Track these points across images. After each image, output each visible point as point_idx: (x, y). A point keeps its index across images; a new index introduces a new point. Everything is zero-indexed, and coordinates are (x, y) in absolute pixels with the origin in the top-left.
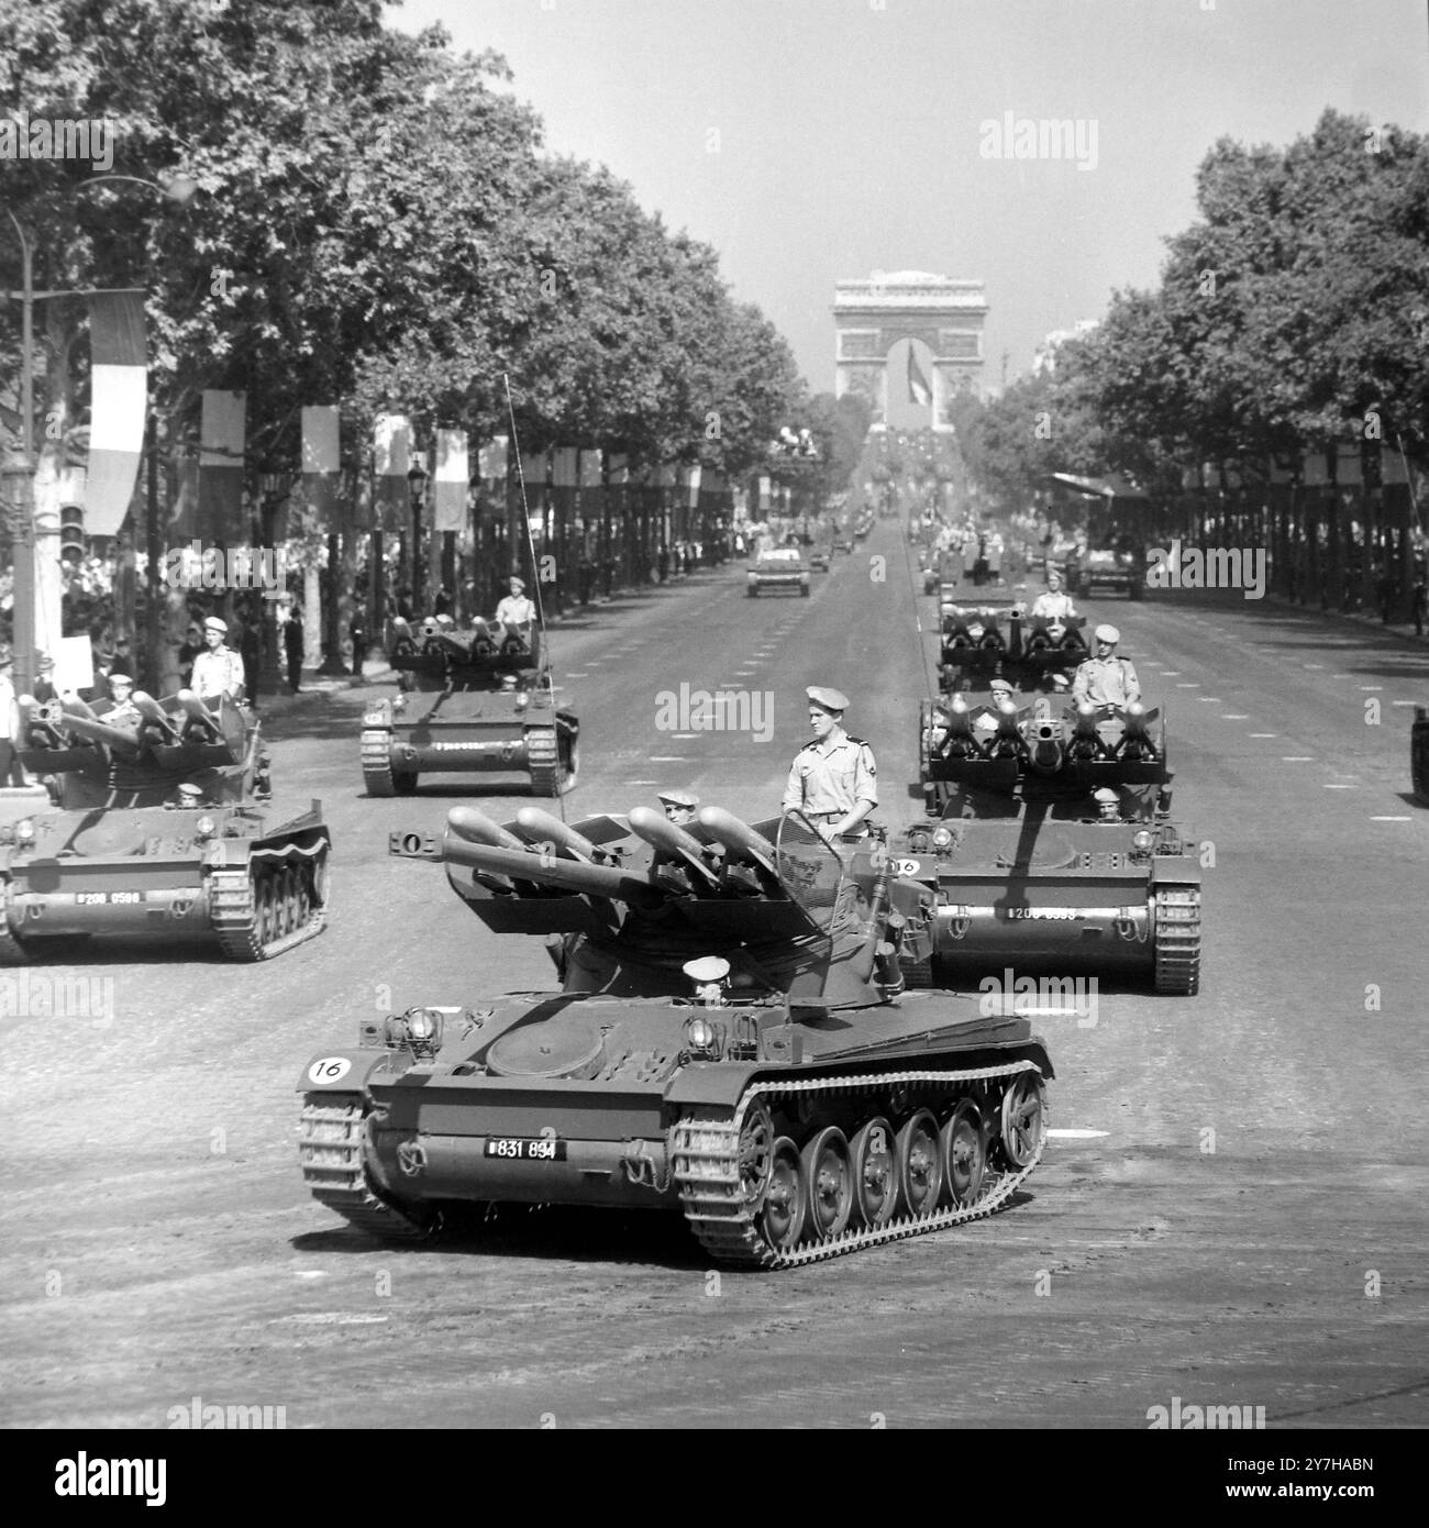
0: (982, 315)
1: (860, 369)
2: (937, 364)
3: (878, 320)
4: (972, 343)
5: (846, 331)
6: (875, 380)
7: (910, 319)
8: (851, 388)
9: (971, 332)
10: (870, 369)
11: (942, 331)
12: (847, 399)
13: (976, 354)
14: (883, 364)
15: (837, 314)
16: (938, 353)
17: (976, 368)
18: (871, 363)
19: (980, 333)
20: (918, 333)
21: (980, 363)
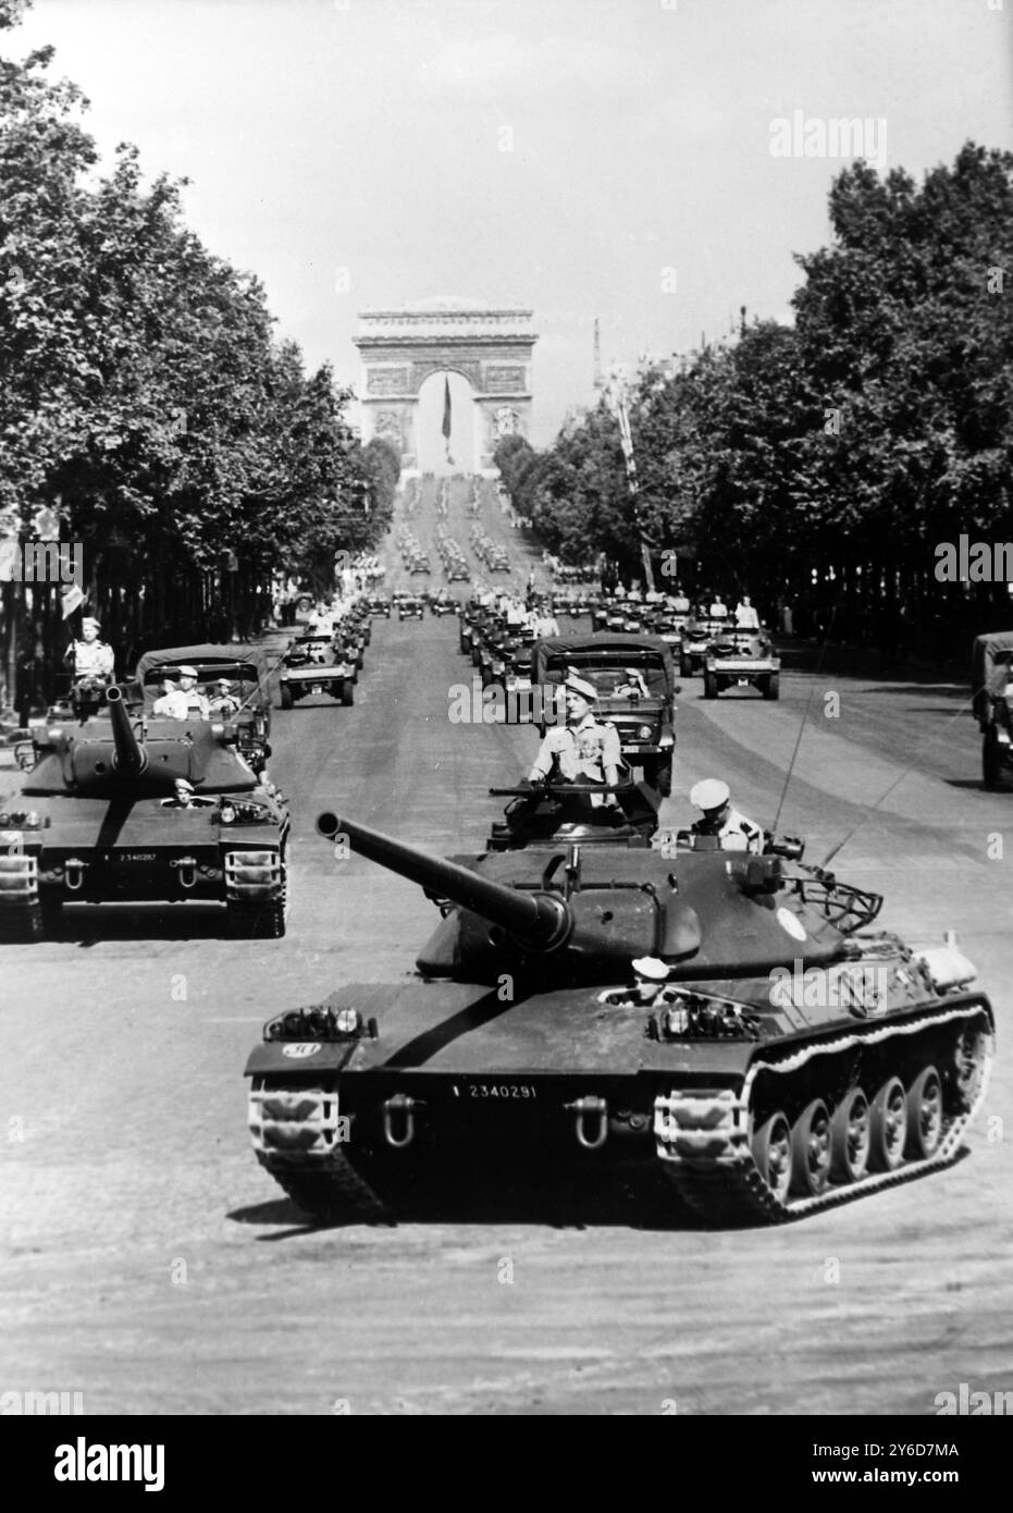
0: (532, 344)
1: (389, 407)
2: (478, 400)
3: (409, 351)
4: (518, 377)
5: (372, 366)
6: (407, 420)
7: (445, 351)
8: (378, 430)
9: (519, 364)
10: (399, 407)
11: (485, 363)
12: (375, 444)
13: (524, 389)
14: (415, 401)
15: (361, 346)
16: (480, 389)
17: (523, 404)
18: (403, 400)
19: (528, 365)
20: (455, 366)
21: (528, 399)
